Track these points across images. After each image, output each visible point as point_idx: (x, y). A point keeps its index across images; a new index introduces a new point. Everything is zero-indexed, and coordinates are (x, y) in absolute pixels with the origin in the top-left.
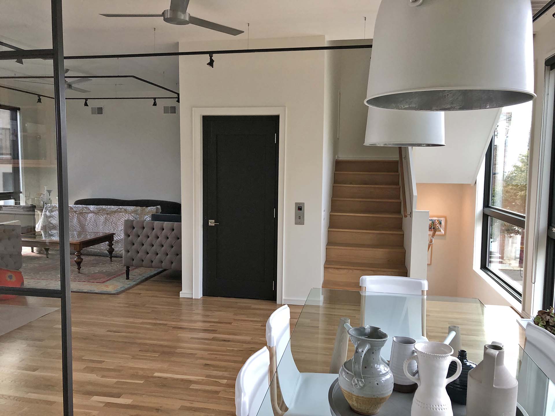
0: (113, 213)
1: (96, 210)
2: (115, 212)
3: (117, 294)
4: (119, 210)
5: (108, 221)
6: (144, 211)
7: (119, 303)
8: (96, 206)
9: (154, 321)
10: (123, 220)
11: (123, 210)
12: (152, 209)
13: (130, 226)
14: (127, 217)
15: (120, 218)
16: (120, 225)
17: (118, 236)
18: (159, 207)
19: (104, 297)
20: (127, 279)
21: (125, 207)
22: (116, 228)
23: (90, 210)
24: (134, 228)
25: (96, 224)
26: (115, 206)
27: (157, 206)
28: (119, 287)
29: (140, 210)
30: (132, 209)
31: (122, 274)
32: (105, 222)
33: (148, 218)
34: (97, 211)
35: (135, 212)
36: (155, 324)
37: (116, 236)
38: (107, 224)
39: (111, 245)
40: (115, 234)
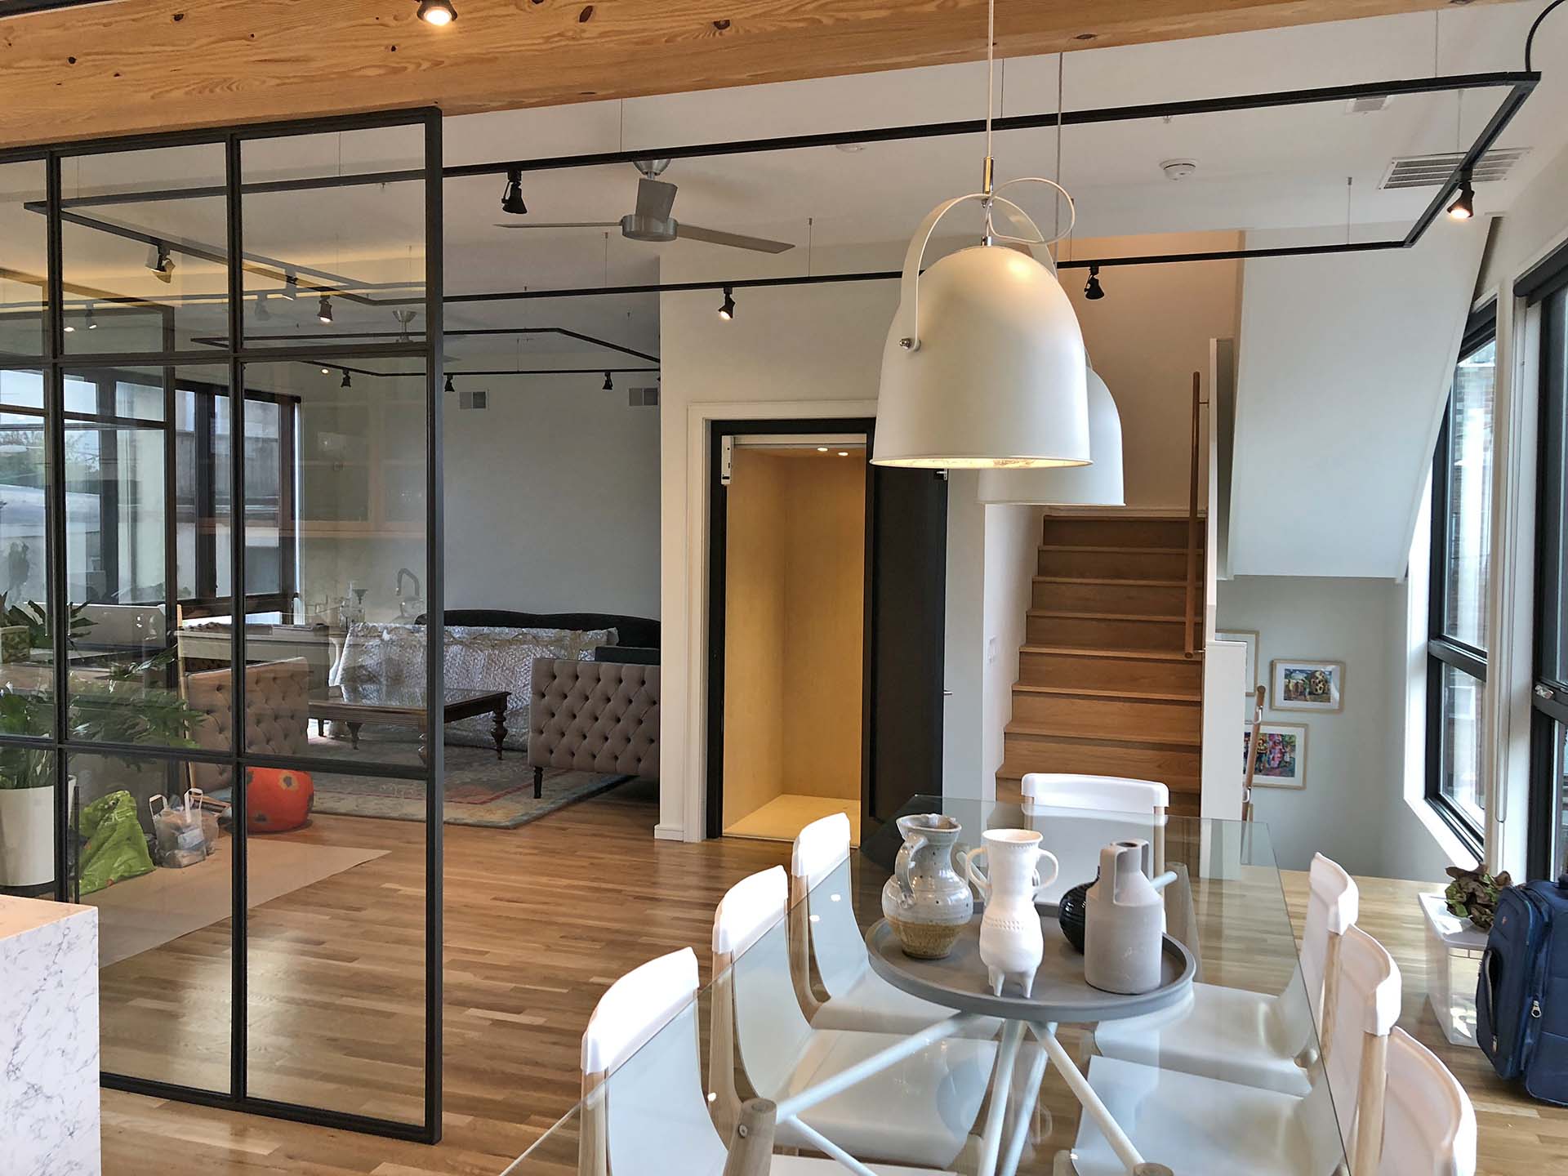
0: (508, 644)
1: (468, 637)
2: (510, 642)
3: (515, 828)
4: (521, 637)
5: (496, 664)
6: (578, 641)
7: (519, 847)
8: (467, 628)
9: (595, 884)
10: (529, 661)
11: (529, 637)
12: (598, 636)
13: (546, 674)
14: (539, 652)
15: (522, 657)
16: (522, 674)
17: (517, 698)
18: (613, 630)
19: (485, 833)
20: (536, 797)
21: (534, 631)
22: (513, 681)
23: (454, 638)
24: (555, 677)
25: (467, 671)
26: (512, 629)
27: (609, 629)
28: (520, 814)
29: (571, 639)
30: (549, 635)
31: (526, 787)
32: (487, 668)
33: (587, 656)
34: (470, 641)
35: (558, 642)
36: (597, 890)
37: (513, 700)
38: (493, 669)
39: (499, 720)
40: (510, 694)
